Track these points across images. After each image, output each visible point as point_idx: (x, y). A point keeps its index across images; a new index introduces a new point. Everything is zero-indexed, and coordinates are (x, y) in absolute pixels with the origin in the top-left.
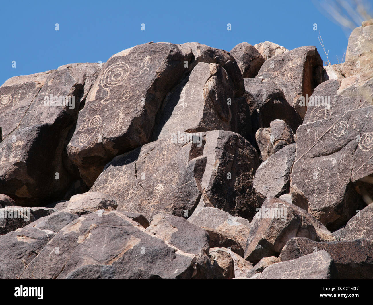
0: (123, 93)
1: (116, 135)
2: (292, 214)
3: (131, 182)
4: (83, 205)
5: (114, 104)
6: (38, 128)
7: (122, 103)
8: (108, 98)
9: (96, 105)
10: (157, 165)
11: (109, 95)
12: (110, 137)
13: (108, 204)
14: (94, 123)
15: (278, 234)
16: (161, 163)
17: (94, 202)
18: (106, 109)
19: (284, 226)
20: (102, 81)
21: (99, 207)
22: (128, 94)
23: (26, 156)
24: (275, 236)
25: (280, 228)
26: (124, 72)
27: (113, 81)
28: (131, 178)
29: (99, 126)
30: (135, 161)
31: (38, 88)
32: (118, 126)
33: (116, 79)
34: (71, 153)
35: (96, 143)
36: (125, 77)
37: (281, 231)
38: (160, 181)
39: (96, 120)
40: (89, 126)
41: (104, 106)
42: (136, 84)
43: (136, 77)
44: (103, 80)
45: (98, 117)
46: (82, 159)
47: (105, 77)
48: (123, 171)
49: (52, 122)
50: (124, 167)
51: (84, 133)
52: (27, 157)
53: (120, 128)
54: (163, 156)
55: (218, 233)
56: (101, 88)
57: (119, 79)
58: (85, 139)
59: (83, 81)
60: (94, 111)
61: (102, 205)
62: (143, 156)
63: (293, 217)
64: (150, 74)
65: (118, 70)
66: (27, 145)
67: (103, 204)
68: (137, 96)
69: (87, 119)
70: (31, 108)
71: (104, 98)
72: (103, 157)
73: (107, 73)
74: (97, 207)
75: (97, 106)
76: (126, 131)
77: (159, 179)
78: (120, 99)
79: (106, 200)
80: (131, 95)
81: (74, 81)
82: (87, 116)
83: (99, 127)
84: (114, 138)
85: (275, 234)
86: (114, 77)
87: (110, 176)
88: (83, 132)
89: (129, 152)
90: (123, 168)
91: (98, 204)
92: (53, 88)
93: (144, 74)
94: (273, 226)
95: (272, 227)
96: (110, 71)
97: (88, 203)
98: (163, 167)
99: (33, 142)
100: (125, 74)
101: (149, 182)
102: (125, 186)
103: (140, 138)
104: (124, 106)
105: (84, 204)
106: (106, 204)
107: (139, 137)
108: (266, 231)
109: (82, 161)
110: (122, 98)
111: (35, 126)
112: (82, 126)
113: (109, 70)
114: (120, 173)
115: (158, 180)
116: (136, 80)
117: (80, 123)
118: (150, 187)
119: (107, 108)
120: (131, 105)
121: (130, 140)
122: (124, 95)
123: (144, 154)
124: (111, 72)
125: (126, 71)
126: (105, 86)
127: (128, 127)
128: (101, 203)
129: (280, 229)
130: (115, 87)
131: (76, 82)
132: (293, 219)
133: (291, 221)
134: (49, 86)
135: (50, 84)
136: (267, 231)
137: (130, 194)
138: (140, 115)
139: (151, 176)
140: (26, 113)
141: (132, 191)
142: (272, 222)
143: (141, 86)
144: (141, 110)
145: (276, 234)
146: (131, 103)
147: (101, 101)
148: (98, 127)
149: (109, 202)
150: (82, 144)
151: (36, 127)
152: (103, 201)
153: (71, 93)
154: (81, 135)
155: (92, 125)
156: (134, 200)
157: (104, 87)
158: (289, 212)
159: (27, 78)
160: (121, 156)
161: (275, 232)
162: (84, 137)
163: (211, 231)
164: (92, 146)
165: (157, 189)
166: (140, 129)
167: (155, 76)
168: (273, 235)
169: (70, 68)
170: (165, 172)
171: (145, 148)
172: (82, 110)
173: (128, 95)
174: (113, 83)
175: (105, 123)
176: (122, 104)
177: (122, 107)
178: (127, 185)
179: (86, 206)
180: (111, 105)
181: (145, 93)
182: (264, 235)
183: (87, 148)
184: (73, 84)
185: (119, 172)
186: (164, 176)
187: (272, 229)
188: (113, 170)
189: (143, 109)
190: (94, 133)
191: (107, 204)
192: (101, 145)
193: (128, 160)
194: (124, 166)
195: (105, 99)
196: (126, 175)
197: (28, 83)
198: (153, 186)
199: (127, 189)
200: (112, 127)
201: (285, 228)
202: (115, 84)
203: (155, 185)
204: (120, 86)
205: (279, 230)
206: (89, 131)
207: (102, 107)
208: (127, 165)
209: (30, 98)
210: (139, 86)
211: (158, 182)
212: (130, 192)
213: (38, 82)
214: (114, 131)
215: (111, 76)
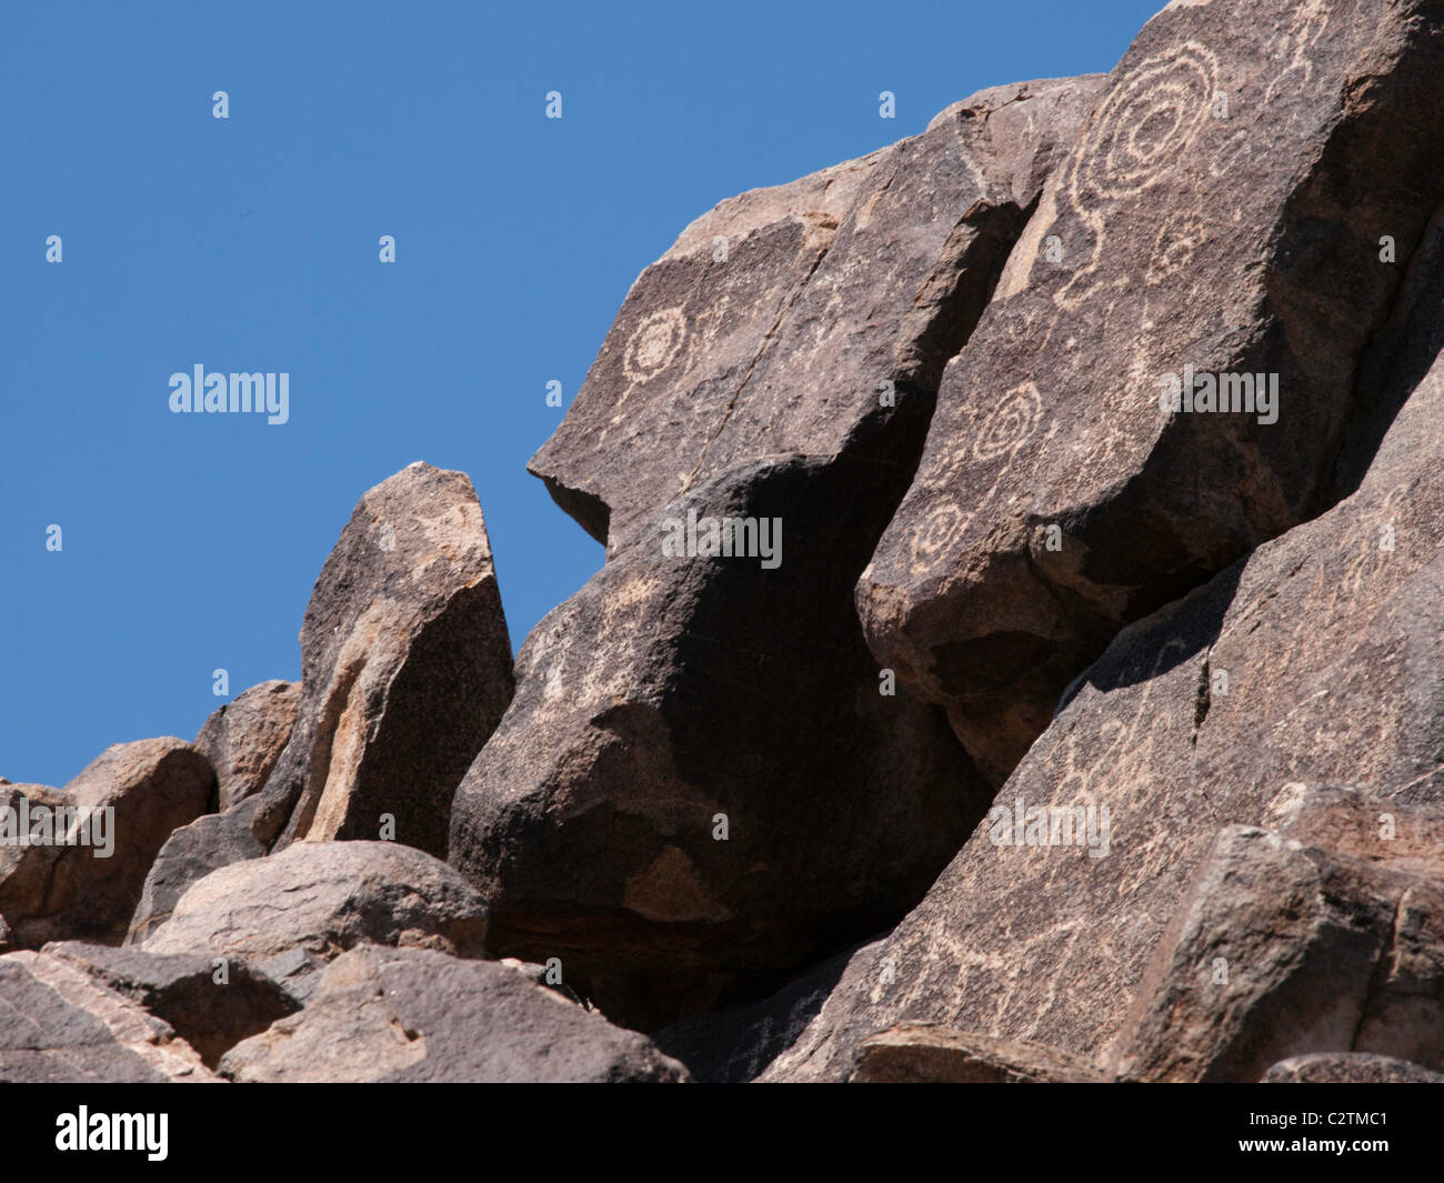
0: (1163, 230)
1: (1088, 496)
2: (1320, 899)
3: (1163, 782)
4: (230, 929)
5: (1111, 307)
6: (737, 493)
7: (1153, 292)
8: (1092, 269)
9: (1029, 319)
10: (1303, 661)
11: (1099, 248)
12: (1058, 510)
13: (403, 911)
14: (1002, 433)
15: (1214, 1040)
16: (1325, 647)
17: (304, 907)
18: (1071, 342)
19: (1262, 986)
20: (1075, 170)
21: (332, 936)
22: (1189, 234)
23: (661, 663)
24: (1197, 1055)
25: (1233, 999)
26: (1189, 104)
27: (1128, 163)
28: (1170, 758)
29: (1020, 445)
30: (1205, 650)
31: (812, 251)
32: (1110, 440)
33: (1147, 149)
34: (875, 626)
35: (994, 556)
36: (1188, 131)
37: (1234, 1018)
38: (1300, 760)
39: (1014, 410)
40: (976, 449)
41: (1066, 320)
42: (1235, 169)
43: (1242, 124)
44: (1083, 166)
45: (1027, 396)
46: (933, 662)
47: (1096, 147)
48: (1137, 719)
49: (835, 449)
50: (1146, 693)
51: (944, 498)
52: (669, 669)
53: (1118, 445)
54: (1339, 606)
55: (1001, 1061)
56: (1065, 212)
57: (1159, 148)
58: (945, 535)
59: (1032, 186)
60: (1015, 361)
61: (357, 925)
62: (1247, 612)
63: (1324, 915)
64: (1313, 96)
65: (1162, 95)
66: (672, 597)
67: (365, 912)
68: (1230, 239)
69: (975, 411)
70: (757, 376)
71: (1071, 273)
72: (1046, 636)
73: (1107, 120)
74: (312, 938)
75: (1032, 323)
76: (1140, 463)
77: (1297, 750)
78: (1145, 267)
79: (388, 889)
80: (1203, 235)
81: (973, 190)
82: (974, 393)
83: (1021, 451)
84: (1078, 516)
85: (1197, 1042)
86: (1139, 137)
87: (1072, 755)
88: (942, 492)
89: (1186, 598)
90: (1139, 699)
91: (327, 916)
92: (871, 244)
93: (1280, 103)
94: (1183, 992)
95: (1179, 997)
96: (1124, 105)
97: (266, 915)
98: (1327, 674)
99: (705, 577)
100: (1193, 116)
101: (1244, 771)
102: (1133, 806)
103: (1247, 502)
104: (1162, 310)
105: (237, 921)
106: (387, 911)
107: (1240, 497)
108: (1144, 1026)
109: (932, 670)
110: (1155, 261)
111: (723, 480)
112: (944, 457)
113: (1118, 102)
114: (1124, 732)
115: (1290, 756)
116: (1239, 145)
117: (939, 440)
118: (1244, 805)
119: (1076, 334)
120: (1195, 299)
121: (1174, 519)
122: (1167, 240)
123: (1255, 605)
124: (1127, 114)
125: (1201, 94)
126: (1089, 200)
127: (1156, 436)
128: (350, 905)
129: (1232, 1007)
130: (1131, 203)
131: (983, 197)
132: (1323, 929)
133: (1312, 944)
134: (859, 234)
135: (863, 222)
136: (1151, 1027)
137: (1148, 858)
138: (1238, 356)
139: (1260, 736)
140: (731, 407)
141: (1161, 836)
142: (1183, 959)
143: (1257, 179)
144: (1243, 328)
145: (1205, 1042)
146: (1195, 291)
147: (1054, 291)
148: (1014, 453)
149: (410, 901)
150: (928, 563)
151: (723, 486)
152: (373, 891)
153: (948, 263)
154: (930, 511)
155: (990, 446)
156: (1160, 895)
157: (1079, 209)
158: (1298, 885)
159: (780, 198)
160: (1143, 624)
161: (1195, 1031)
162: (940, 520)
163: (956, 1051)
164: (974, 576)
165: (1279, 812)
166: (1238, 445)
167: (1336, 110)
168: (1184, 1052)
169: (980, 117)
170: (1332, 702)
171: (1266, 563)
172: (954, 361)
173: (1188, 242)
174: (1129, 177)
175: (1055, 425)
176: (1152, 301)
177: (1150, 316)
178: (1144, 801)
179: (244, 933)
180: (1101, 314)
181: (1273, 218)
182: (1131, 1052)
183: (948, 585)
184: (964, 209)
185: (1118, 723)
186: (1326, 729)
187: (1177, 1013)
188: (1093, 715)
189: (1257, 318)
190: (992, 492)
191: (397, 916)
192: (1023, 564)
193: (1174, 643)
194: (1149, 683)
195: (1078, 274)
196: (1149, 741)
197: (771, 226)
198: (1260, 797)
199: (1140, 827)
200: (1081, 446)
201: (1266, 998)
202: (1138, 182)
203: (1269, 788)
204: (1156, 189)
205: (1221, 1016)
206: (969, 483)
207: (1055, 330)
208: (1164, 678)
209: (766, 318)
210: (1249, 176)
211: (1288, 772)
212: (1150, 845)
213: (821, 220)
214: (1084, 470)
215: (1123, 138)
